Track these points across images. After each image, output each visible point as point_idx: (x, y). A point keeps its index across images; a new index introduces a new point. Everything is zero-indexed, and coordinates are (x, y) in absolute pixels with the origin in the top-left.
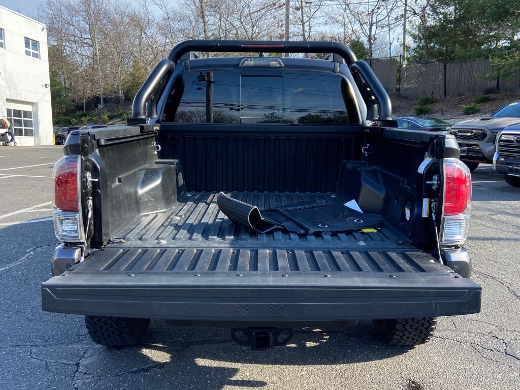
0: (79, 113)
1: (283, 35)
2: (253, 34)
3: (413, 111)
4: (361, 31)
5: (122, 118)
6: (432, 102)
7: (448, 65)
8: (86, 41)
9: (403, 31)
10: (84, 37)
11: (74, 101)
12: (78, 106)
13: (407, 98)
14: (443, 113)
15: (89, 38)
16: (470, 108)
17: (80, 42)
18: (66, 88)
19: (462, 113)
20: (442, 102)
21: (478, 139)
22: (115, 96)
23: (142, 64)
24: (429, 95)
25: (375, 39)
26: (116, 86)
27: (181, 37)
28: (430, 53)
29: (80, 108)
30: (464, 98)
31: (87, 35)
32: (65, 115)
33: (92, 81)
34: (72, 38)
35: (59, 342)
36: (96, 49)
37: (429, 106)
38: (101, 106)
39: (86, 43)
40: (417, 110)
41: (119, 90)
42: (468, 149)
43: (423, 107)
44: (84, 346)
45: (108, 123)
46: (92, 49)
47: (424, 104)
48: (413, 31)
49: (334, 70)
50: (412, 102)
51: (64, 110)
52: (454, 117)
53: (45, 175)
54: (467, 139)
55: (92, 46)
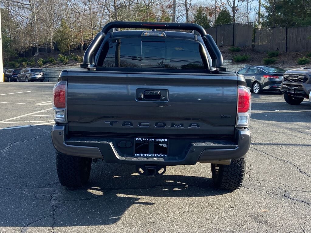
0: (21, 59)
1: (171, 6)
2: (149, 3)
3: (263, 62)
4: (227, 4)
5: (53, 63)
6: (277, 55)
7: (288, 30)
8: (26, 6)
9: (258, 4)
10: (25, 3)
11: (17, 50)
12: (20, 54)
13: (260, 53)
14: (283, 64)
15: (28, 4)
16: (303, 61)
17: (22, 6)
18: (11, 41)
19: (297, 63)
20: (284, 55)
21: (302, 81)
22: (47, 47)
23: (67, 24)
24: (275, 50)
25: (237, 10)
26: (48, 40)
27: (97, 5)
28: (276, 21)
29: (21, 55)
30: (300, 53)
31: (27, 2)
32: (10, 60)
33: (30, 35)
34: (16, 4)
35: (39, 187)
36: (34, 12)
37: (274, 59)
38: (36, 54)
39: (27, 8)
40: (265, 61)
41: (50, 43)
42: (295, 88)
43: (270, 59)
44: (53, 189)
45: (42, 67)
46: (30, 12)
47: (272, 57)
48: (266, 4)
49: (194, 39)
50: (263, 55)
51: (9, 57)
52: (291, 67)
53: (6, 101)
54: (295, 82)
55: (31, 10)
